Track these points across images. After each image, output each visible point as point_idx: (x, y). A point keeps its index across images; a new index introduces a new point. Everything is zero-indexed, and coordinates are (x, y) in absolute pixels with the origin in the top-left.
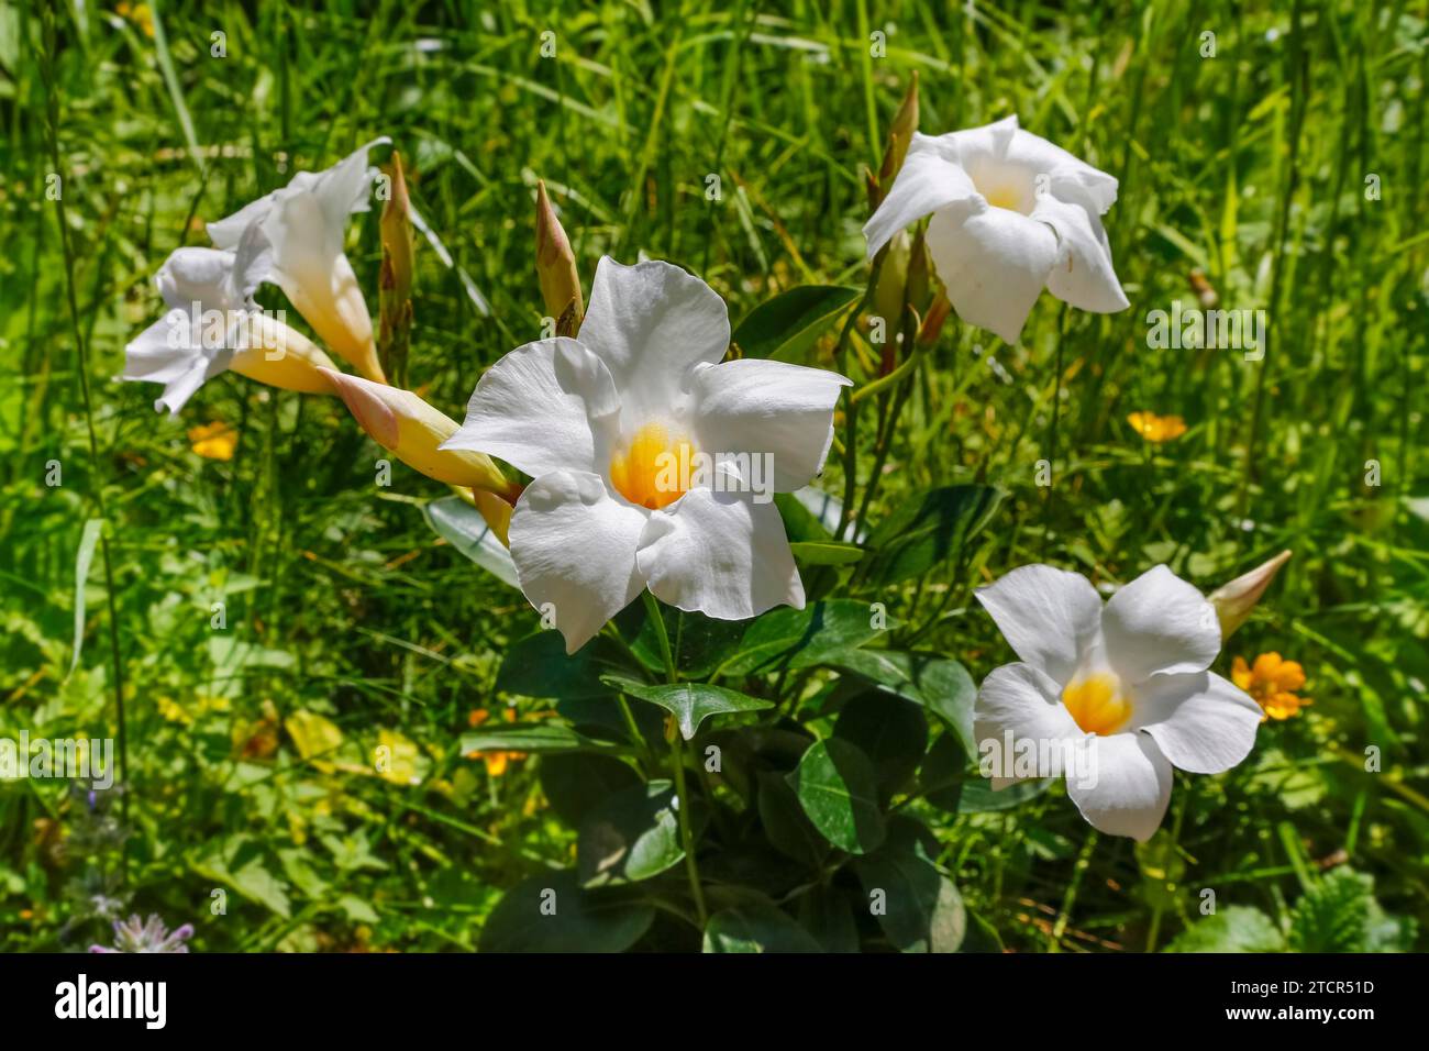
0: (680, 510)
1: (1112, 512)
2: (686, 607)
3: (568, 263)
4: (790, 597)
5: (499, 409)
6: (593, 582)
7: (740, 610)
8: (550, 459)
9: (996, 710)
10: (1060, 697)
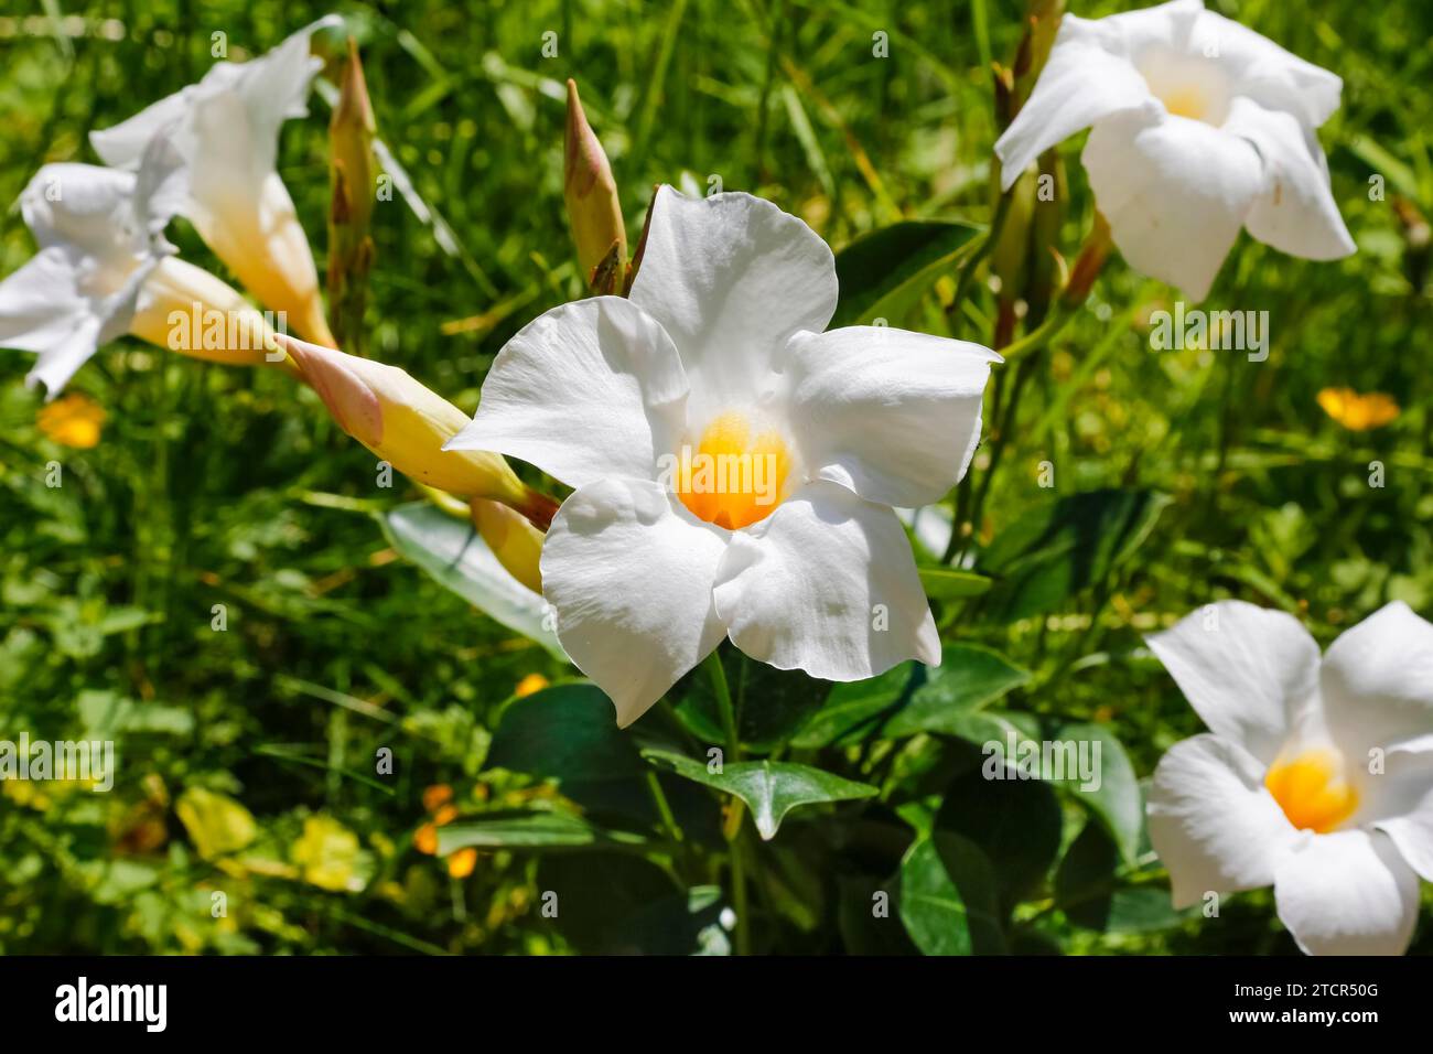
0: (770, 532)
1: (1287, 523)
2: (782, 664)
3: (608, 193)
4: (921, 651)
5: (524, 394)
6: (654, 630)
7: (855, 668)
8: (595, 462)
9: (1177, 800)
10: (1263, 783)
